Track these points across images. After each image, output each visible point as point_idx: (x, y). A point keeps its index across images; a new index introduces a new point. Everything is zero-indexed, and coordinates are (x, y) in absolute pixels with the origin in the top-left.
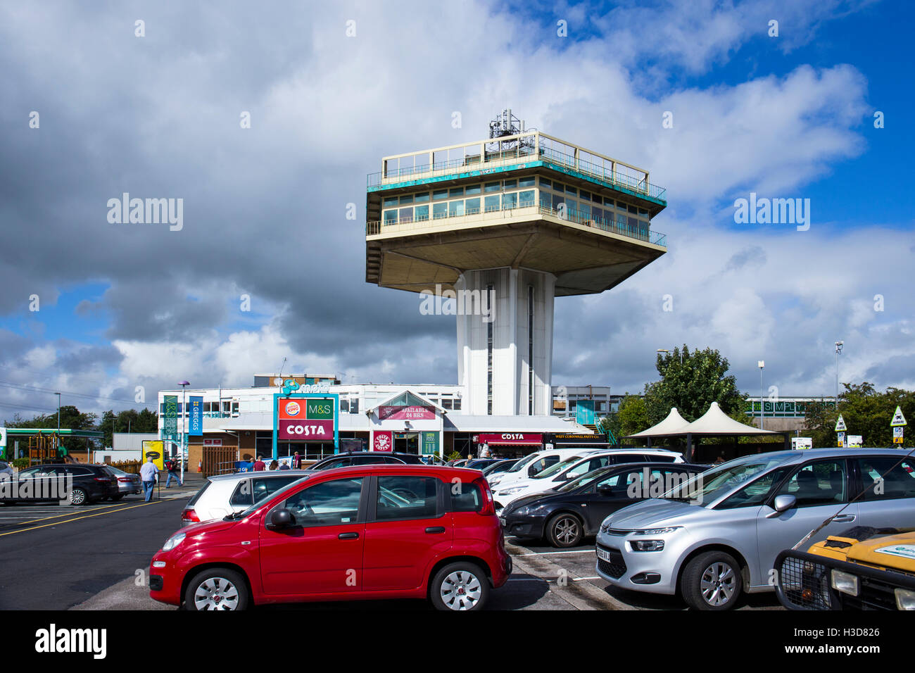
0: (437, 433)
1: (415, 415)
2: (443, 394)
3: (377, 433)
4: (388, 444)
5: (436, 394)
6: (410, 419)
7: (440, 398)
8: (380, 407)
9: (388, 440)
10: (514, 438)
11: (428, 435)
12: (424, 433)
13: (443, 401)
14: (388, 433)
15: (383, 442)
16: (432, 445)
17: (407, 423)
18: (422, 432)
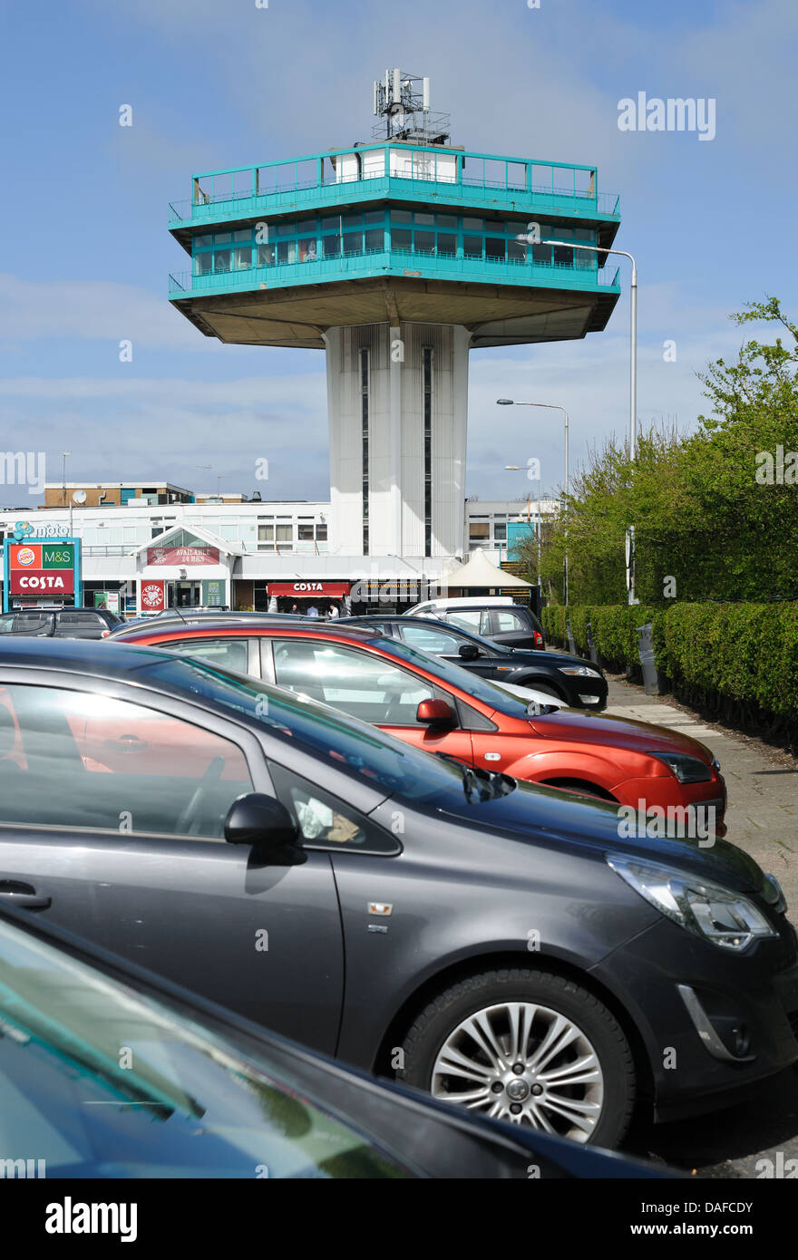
0: (222, 582)
1: (193, 559)
2: (299, 518)
3: (145, 584)
4: (160, 597)
5: (290, 517)
6: (186, 563)
7: (295, 523)
8: (149, 549)
9: (160, 592)
10: (309, 589)
11: (211, 584)
12: (206, 582)
13: (301, 527)
14: (160, 583)
15: (153, 596)
16: (215, 599)
17: (183, 571)
18: (204, 581)
